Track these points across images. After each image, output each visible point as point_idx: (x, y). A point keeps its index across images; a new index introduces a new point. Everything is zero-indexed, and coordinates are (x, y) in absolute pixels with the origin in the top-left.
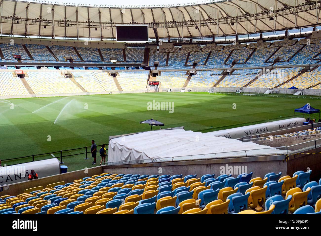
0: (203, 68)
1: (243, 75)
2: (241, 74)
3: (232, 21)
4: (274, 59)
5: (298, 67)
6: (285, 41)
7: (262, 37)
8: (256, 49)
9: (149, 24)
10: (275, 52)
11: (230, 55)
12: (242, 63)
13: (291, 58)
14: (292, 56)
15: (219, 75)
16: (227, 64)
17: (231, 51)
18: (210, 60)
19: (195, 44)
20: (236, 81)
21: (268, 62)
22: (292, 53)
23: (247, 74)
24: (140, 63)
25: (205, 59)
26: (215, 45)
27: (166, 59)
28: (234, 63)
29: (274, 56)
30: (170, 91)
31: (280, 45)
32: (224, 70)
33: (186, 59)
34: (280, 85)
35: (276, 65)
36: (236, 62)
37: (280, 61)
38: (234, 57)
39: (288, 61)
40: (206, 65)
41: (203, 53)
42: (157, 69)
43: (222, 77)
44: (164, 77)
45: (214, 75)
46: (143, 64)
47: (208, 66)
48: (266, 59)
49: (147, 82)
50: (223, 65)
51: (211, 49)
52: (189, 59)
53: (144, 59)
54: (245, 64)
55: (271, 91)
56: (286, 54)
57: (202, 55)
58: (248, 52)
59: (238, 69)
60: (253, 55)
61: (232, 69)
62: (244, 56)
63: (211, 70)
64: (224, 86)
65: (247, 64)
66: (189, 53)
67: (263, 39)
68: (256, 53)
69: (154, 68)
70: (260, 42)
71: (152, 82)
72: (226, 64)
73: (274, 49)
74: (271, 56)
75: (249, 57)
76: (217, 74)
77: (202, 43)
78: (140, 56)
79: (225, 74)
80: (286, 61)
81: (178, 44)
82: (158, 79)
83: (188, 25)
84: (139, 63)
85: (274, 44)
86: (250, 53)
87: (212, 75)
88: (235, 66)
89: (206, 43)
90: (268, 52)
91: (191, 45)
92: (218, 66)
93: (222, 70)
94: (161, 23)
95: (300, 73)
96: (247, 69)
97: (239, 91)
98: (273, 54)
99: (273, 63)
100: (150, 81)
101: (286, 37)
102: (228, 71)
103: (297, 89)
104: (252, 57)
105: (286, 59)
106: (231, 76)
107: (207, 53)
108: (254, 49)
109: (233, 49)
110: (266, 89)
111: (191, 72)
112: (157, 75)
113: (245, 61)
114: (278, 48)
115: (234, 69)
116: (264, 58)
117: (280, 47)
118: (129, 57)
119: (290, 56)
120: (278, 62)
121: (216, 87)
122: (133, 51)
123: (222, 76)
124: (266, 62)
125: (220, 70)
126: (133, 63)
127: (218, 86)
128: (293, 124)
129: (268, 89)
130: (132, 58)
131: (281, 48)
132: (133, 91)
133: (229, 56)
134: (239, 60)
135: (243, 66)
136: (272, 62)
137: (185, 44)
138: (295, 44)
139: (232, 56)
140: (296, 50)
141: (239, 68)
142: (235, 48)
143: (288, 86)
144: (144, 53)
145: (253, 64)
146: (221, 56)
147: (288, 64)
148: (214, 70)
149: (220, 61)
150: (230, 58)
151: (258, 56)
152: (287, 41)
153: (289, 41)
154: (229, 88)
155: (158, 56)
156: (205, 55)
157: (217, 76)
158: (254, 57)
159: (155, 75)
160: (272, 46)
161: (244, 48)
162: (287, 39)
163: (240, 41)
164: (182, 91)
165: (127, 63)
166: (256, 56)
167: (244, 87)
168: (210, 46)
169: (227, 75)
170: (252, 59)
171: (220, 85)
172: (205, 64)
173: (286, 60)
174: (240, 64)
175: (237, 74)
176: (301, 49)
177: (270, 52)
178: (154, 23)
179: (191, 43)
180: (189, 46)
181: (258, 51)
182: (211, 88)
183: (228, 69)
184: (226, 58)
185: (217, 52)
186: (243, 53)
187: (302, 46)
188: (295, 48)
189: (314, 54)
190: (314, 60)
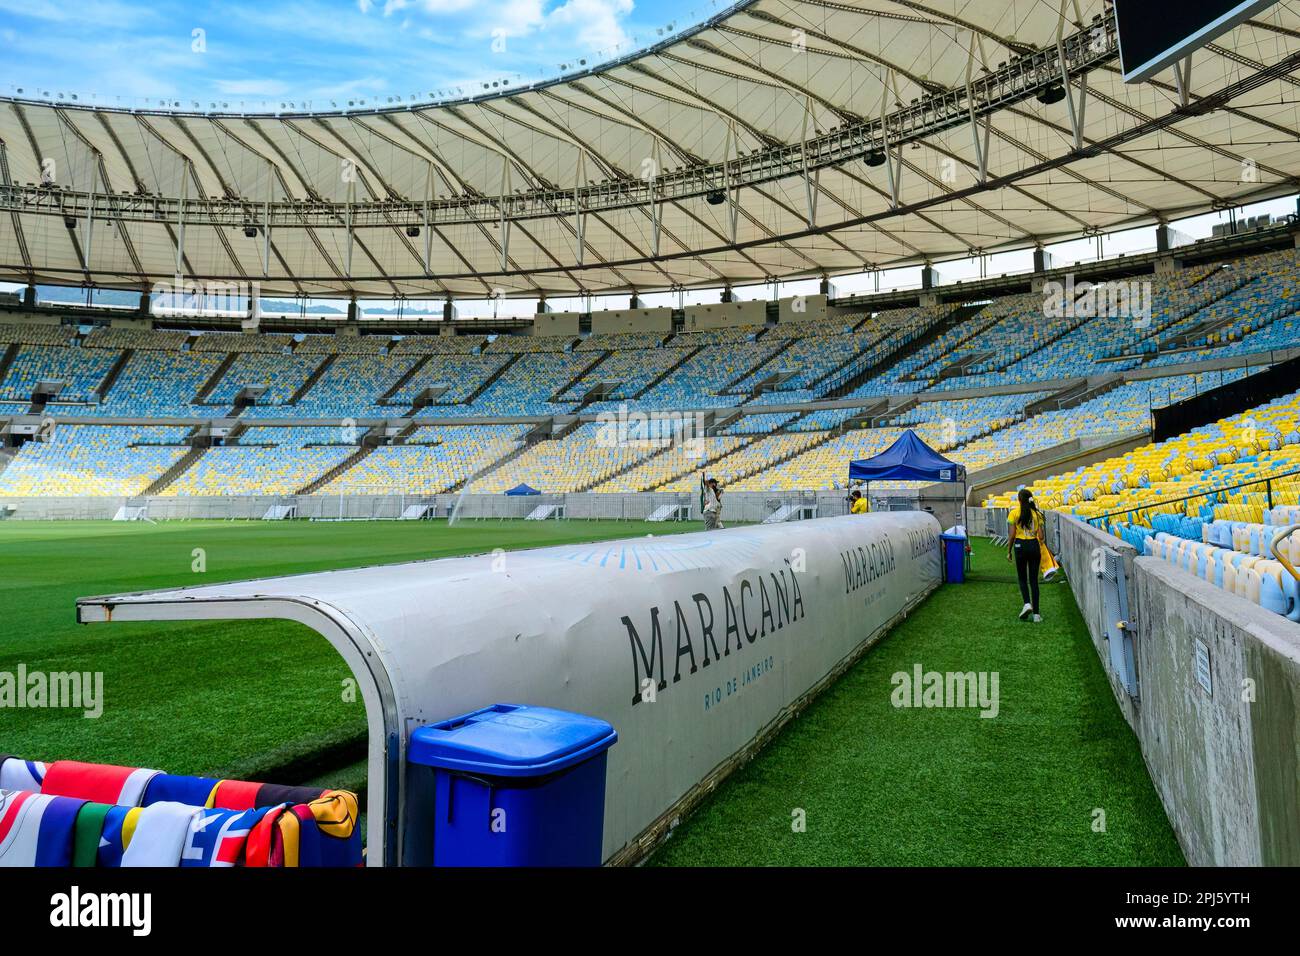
0: (89, 413)
1: (289, 448)
2: (277, 445)
4: (414, 394)
5: (509, 424)
6: (442, 337)
7: (357, 318)
8: (333, 357)
10: (412, 372)
11: (221, 371)
12: (278, 405)
13: (476, 394)
14: (477, 386)
15: (170, 444)
16: (208, 404)
17: (224, 357)
18: (123, 385)
19: (48, 312)
20: (258, 470)
21: (389, 402)
22: (477, 379)
23: (306, 446)
25: (97, 376)
26: (149, 327)
28: (243, 402)
29: (411, 385)
31: (428, 351)
32: (197, 428)
34: (459, 485)
35: (423, 416)
36: (252, 398)
37: (438, 401)
38: (242, 378)
39: (468, 402)
40: (102, 404)
41: (87, 354)
43: (185, 452)
45: (148, 444)
47: (113, 406)
48: (380, 392)
50: (190, 406)
51: (132, 342)
52: (10, 371)
54: (294, 406)
55: (425, 508)
56: (456, 379)
57: (85, 362)
58: (302, 364)
59: (265, 426)
60: (325, 375)
61: (234, 422)
62: (285, 379)
63: (128, 425)
64: (202, 493)
65: (300, 407)
66: (12, 348)
67: (359, 323)
68: (335, 372)
70: (348, 333)
72: (205, 402)
73: (407, 360)
74: (400, 384)
75: (307, 381)
76: (162, 443)
77: (87, 316)
79: (201, 443)
80: (459, 403)
85: (403, 346)
86: (309, 368)
87: (134, 445)
88: (245, 414)
89: (108, 315)
90: (386, 371)
91: (28, 317)
92: (167, 408)
93: (188, 426)
95: (524, 443)
96: (306, 426)
98: (405, 379)
99: (411, 408)
101: (447, 325)
102: (216, 432)
103: (539, 493)
104: (320, 383)
105: (459, 394)
106: (234, 450)
107: (108, 355)
108: (325, 358)
109: (236, 349)
110: (406, 501)
111: (18, 429)
113: (290, 395)
114: (419, 358)
115: (244, 423)
116: (371, 390)
117: (427, 357)
119: (471, 386)
120: (430, 404)
121: (161, 495)
123: (188, 449)
124: (382, 402)
125: (174, 425)
129: (416, 501)
131: (434, 360)
133: (215, 374)
134: (267, 391)
135: (286, 414)
136: (406, 404)
138: (479, 352)
139: (233, 375)
140: (488, 370)
141: (266, 423)
142: (242, 346)
143: (493, 485)
145: (329, 408)
146: (180, 371)
147: (468, 413)
148: (143, 425)
149: (176, 392)
150: (223, 380)
151: (347, 381)
152: (452, 340)
153: (459, 338)
154: (225, 498)
156: (96, 362)
157: (161, 449)
158: (328, 382)
160: (395, 350)
161: (285, 347)
162: (452, 331)
163: (265, 321)
166: (338, 382)
167: (299, 493)
168: (125, 330)
169: (212, 450)
170: (322, 392)
171: (179, 488)
172: (98, 399)
173: (461, 399)
174: (272, 405)
175: (260, 442)
176: (505, 368)
177: (391, 371)
179: (28, 307)
180: (13, 319)
181: (344, 364)
182: (129, 502)
183: (214, 423)
184: (206, 380)
185: (158, 356)
186: (281, 368)
187: (507, 358)
188: (485, 363)
189: (556, 384)
190: (558, 402)
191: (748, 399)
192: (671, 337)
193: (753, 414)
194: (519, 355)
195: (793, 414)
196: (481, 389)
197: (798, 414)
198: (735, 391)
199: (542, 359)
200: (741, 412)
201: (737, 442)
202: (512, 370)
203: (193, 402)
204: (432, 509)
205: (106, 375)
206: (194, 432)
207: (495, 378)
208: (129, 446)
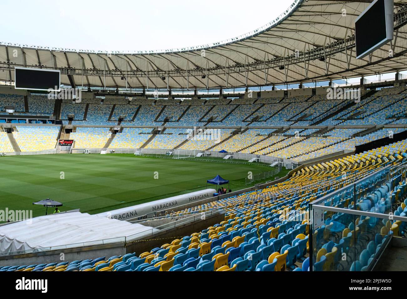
0: (131, 124)
1: (175, 135)
2: (173, 134)
3: (163, 75)
4: (208, 118)
5: (230, 128)
6: (219, 99)
7: (197, 94)
8: (190, 106)
9: (61, 69)
10: (209, 111)
11: (162, 111)
12: (174, 121)
13: (224, 119)
15: (148, 133)
16: (158, 121)
17: (163, 107)
18: (139, 116)
19: (122, 95)
20: (167, 141)
22: (226, 113)
23: (180, 134)
24: (49, 116)
25: (133, 114)
26: (145, 98)
27: (84, 111)
28: (166, 120)
29: (208, 115)
30: (87, 152)
31: (214, 104)
32: (155, 128)
33: (110, 113)
34: (212, 148)
35: (209, 125)
36: (168, 119)
37: (214, 121)
39: (221, 121)
40: (134, 122)
41: (131, 107)
42: (72, 124)
44: (80, 134)
45: (143, 133)
46: (52, 117)
47: (136, 122)
48: (200, 118)
49: (57, 140)
50: (154, 122)
51: (141, 103)
52: (114, 113)
53: (54, 111)
54: (178, 122)
55: (202, 154)
56: (220, 113)
57: (130, 109)
58: (182, 108)
60: (187, 112)
61: (163, 127)
62: (177, 113)
63: (139, 128)
64: (154, 147)
65: (180, 122)
66: (114, 105)
67: (197, 96)
68: (190, 111)
69: (68, 123)
70: (194, 98)
71: (63, 141)
72: (157, 121)
73: (209, 107)
74: (205, 115)
75: (182, 114)
76: (146, 133)
77: (131, 95)
78: (48, 107)
79: (155, 132)
80: (219, 121)
81: (101, 94)
82: (72, 136)
83: (112, 74)
84: (46, 115)
85: (209, 102)
86: (183, 110)
87: (140, 133)
88: (167, 124)
89: (135, 95)
90: (202, 111)
91: (117, 97)
92: (148, 123)
94: (77, 69)
95: (232, 135)
96: (180, 128)
97: (169, 154)
99: (207, 123)
100: (60, 139)
101: (221, 96)
102: (159, 129)
103: (227, 152)
104: (185, 115)
105: (219, 119)
106: (162, 135)
107: (135, 107)
108: (188, 106)
109: (166, 104)
110: (198, 152)
111: (116, 129)
112: (72, 132)
113: (178, 118)
114: (212, 106)
115: (166, 127)
116: (198, 117)
117: (214, 106)
118: (33, 107)
119: (224, 116)
120: (212, 121)
121: (145, 148)
122: (40, 99)
123: (152, 135)
124: (200, 121)
125: (150, 128)
126: (39, 115)
127: (146, 147)
128: (204, 195)
129: (200, 152)
130: (37, 108)
131: (216, 107)
132: (36, 152)
133: (160, 112)
134: (172, 117)
135: (176, 124)
136: (205, 122)
137: (109, 94)
138: (228, 104)
139: (165, 113)
140: (229, 110)
141: (171, 127)
142: (168, 103)
143: (219, 149)
144: (55, 103)
145: (186, 123)
146: (152, 111)
147: (221, 125)
148: (142, 128)
149: (151, 118)
150: (162, 114)
151: (192, 114)
152: (222, 100)
154: (158, 149)
155: (74, 107)
156: (133, 109)
157: (146, 135)
158: (188, 114)
159: (69, 131)
160: (206, 104)
161: (178, 103)
162: (222, 97)
163: (173, 95)
164: (103, 152)
165: (30, 115)
166: (190, 114)
167: (175, 148)
168: (140, 99)
169: (157, 135)
170: (186, 117)
171: (149, 146)
172: (133, 120)
174: (173, 121)
175: (169, 133)
176: (234, 110)
177: (204, 111)
178: (69, 69)
179: (117, 94)
180: (114, 97)
181: (192, 108)
182: (138, 150)
183: (159, 127)
184: (158, 114)
185: (147, 107)
186: (176, 110)
187: (235, 106)
188: (229, 108)
189: (246, 115)
190: (245, 122)
191: (295, 123)
192: (283, 99)
193: (292, 128)
194: (239, 105)
195: (303, 129)
196: (226, 117)
197: (304, 129)
198: (292, 120)
199: (245, 106)
200: (290, 128)
201: (284, 138)
202: (235, 111)
203: (154, 121)
204: (203, 154)
205: (135, 113)
206: (154, 129)
207: (230, 113)
208: (139, 134)
